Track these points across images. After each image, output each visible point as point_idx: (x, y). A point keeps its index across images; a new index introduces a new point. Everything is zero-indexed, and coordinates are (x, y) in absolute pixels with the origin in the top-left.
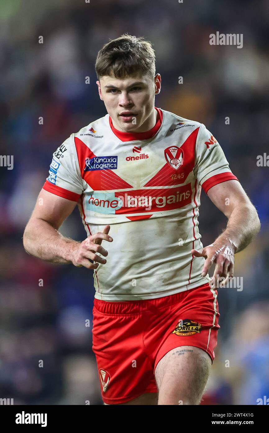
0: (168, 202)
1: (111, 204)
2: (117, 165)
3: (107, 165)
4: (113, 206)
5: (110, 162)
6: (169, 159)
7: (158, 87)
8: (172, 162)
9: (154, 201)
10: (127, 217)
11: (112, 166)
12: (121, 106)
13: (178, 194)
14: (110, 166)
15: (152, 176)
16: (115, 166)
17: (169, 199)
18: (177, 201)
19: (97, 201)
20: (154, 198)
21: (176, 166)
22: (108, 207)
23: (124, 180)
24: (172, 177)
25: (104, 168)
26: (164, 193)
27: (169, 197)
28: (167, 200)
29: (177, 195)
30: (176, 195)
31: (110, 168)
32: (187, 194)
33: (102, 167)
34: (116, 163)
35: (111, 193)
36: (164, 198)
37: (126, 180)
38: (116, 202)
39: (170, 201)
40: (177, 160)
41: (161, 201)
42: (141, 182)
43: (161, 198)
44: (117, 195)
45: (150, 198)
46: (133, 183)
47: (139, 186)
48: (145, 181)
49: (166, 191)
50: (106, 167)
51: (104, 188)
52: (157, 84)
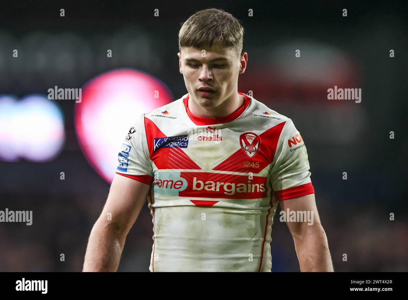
0: (238, 190)
1: (175, 184)
2: (187, 144)
3: (177, 144)
4: (177, 186)
5: (181, 140)
6: (244, 145)
7: (243, 67)
8: (247, 148)
9: (221, 187)
10: (191, 200)
11: (182, 144)
12: (200, 80)
13: (249, 183)
14: (181, 144)
15: (223, 159)
16: (185, 145)
17: (238, 187)
18: (249, 191)
19: (160, 181)
20: (222, 183)
21: (250, 153)
22: (171, 188)
23: (193, 160)
24: (244, 164)
25: (174, 146)
26: (233, 179)
27: (238, 185)
28: (236, 187)
29: (249, 185)
30: (247, 184)
31: (180, 146)
32: (261, 187)
33: (172, 145)
34: (187, 142)
35: (177, 172)
36: (233, 185)
37: (195, 160)
38: (180, 183)
39: (241, 190)
40: (253, 147)
41: (229, 187)
42: (210, 164)
43: (229, 184)
44: (183, 175)
45: (218, 183)
46: (202, 164)
47: (208, 169)
48: (215, 164)
49: (236, 177)
50: (176, 145)
51: (170, 166)
52: (242, 63)
